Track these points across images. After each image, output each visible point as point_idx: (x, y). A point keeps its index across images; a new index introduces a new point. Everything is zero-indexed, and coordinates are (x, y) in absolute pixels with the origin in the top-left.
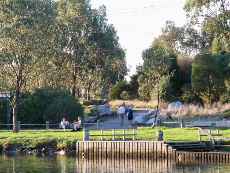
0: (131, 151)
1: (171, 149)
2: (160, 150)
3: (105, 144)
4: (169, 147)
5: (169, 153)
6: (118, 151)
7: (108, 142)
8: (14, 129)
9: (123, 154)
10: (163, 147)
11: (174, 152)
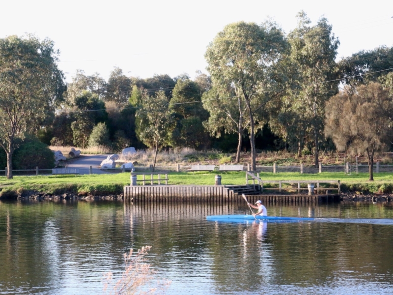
0: (188, 195)
1: (233, 193)
2: (221, 194)
3: (158, 189)
4: (230, 191)
5: (230, 196)
6: (173, 195)
7: (161, 186)
8: (8, 175)
9: (179, 198)
10: (224, 191)
11: (236, 196)
